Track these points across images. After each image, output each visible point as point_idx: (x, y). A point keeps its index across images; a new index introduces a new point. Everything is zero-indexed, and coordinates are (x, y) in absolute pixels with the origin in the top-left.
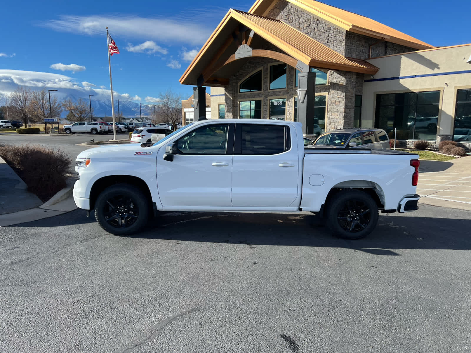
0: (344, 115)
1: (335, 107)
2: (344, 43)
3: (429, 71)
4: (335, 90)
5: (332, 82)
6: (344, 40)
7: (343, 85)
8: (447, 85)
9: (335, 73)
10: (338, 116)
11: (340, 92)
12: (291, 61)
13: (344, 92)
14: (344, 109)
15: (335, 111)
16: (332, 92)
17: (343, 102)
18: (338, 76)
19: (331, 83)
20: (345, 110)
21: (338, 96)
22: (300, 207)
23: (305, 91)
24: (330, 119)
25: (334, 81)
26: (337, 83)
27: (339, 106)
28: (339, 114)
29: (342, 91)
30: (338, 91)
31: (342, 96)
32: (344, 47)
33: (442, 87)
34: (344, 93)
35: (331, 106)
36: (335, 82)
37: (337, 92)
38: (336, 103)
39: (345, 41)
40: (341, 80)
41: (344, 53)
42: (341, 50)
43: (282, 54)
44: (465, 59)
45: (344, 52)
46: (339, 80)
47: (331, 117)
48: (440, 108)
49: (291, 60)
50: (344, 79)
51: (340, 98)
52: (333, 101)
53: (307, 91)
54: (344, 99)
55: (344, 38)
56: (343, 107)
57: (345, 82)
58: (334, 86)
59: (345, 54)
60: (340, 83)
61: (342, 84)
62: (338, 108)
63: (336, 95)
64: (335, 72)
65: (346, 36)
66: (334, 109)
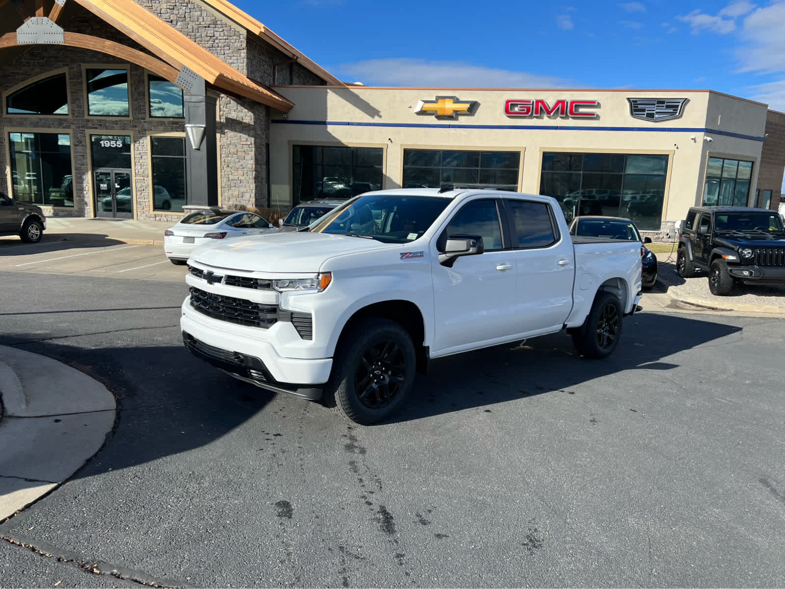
0: (254, 175)
1: (238, 160)
2: (244, 54)
3: (367, 119)
4: (236, 131)
5: (229, 117)
6: (243, 49)
7: (251, 125)
8: (392, 142)
9: (232, 102)
10: (243, 175)
11: (244, 137)
12: (165, 69)
13: (251, 137)
14: (254, 166)
15: (237, 167)
16: (230, 134)
17: (252, 154)
18: (240, 107)
19: (227, 119)
20: (256, 167)
21: (242, 143)
22: (566, 323)
23: (202, 129)
24: (229, 181)
25: (233, 115)
26: (238, 121)
27: (244, 159)
28: (245, 172)
29: (249, 135)
30: (241, 134)
31: (249, 143)
32: (245, 60)
33: (385, 144)
34: (253, 139)
35: (229, 158)
36: (235, 118)
37: (239, 134)
38: (240, 154)
39: (245, 51)
40: (247, 116)
41: (245, 71)
42: (240, 65)
43: (141, 53)
44: (411, 107)
45: (245, 68)
46: (241, 115)
47: (230, 176)
48: (384, 172)
49: (165, 67)
50: (250, 114)
51: (244, 146)
52: (233, 150)
53: (205, 128)
54: (253, 149)
55: (244, 45)
56: (252, 162)
57: (253, 120)
58: (233, 124)
59: (248, 72)
60: (244, 121)
61: (247, 122)
62: (242, 162)
63: (237, 140)
64: (233, 100)
65: (247, 42)
66: (235, 163)
